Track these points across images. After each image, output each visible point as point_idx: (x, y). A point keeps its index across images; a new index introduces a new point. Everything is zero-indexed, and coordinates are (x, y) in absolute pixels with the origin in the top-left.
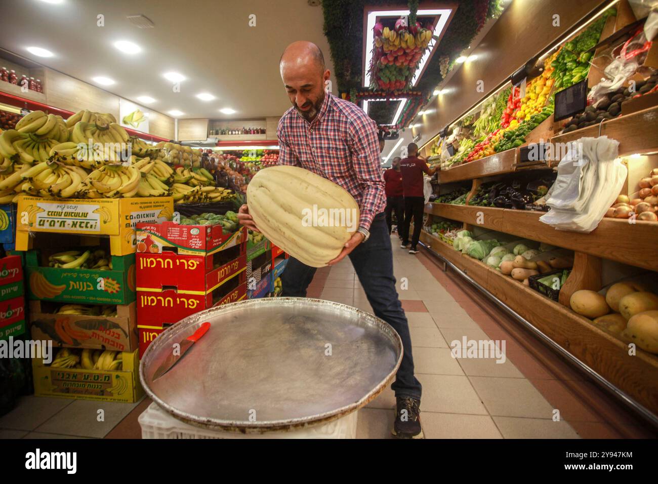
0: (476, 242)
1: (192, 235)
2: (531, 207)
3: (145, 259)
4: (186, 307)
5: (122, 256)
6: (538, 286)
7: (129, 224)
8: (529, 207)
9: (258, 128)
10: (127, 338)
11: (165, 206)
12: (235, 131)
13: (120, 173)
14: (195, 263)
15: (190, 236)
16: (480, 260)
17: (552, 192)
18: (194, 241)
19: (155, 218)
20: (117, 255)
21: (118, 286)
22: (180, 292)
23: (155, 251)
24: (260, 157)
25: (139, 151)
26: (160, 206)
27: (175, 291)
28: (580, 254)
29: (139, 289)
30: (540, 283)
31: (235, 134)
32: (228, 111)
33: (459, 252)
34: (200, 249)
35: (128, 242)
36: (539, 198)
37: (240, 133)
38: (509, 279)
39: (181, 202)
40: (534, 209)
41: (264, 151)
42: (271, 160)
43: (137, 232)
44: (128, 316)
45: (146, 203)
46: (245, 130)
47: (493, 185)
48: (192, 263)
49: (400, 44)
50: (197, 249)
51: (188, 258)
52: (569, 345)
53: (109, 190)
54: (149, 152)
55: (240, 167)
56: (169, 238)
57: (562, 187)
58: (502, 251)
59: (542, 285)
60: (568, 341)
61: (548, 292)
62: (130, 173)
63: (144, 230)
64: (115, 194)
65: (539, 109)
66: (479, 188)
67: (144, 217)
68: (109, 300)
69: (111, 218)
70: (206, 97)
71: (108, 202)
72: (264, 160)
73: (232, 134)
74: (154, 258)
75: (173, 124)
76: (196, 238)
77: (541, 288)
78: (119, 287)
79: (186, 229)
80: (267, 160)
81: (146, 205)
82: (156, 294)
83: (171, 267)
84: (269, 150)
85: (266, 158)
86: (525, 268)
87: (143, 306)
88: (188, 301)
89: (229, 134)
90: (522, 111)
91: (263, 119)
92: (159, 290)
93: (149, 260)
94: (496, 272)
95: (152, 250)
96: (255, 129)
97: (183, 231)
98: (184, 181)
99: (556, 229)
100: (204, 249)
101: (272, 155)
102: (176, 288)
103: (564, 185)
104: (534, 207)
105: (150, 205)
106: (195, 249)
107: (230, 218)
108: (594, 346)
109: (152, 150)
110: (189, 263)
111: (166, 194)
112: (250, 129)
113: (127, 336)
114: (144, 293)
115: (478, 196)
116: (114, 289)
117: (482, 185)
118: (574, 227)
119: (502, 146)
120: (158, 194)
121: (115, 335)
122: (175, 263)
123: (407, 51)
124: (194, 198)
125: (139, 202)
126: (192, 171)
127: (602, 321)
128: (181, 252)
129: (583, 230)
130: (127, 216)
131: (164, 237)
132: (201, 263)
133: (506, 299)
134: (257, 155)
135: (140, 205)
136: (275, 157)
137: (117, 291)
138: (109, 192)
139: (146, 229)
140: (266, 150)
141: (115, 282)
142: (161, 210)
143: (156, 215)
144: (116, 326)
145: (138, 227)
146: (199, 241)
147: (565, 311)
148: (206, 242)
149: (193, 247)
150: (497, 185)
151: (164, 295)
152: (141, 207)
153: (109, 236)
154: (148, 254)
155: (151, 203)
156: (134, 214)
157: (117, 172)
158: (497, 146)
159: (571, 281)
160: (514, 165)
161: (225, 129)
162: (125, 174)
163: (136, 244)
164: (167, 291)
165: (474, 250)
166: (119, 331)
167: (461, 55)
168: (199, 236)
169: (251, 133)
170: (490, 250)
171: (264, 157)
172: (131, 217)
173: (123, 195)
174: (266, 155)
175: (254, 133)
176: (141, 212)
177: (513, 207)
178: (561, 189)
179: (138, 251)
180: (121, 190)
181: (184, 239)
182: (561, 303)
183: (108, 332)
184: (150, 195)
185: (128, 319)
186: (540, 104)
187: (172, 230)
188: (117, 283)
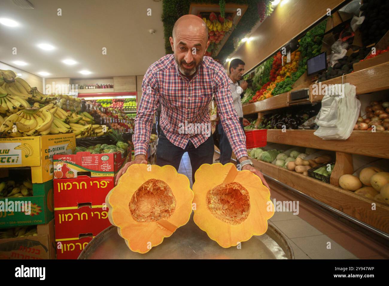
0: (266, 152)
1: (103, 161)
2: (303, 127)
3: (62, 184)
4: (99, 218)
5: (43, 183)
6: (315, 175)
7: (48, 156)
8: (301, 127)
9: (108, 84)
10: (47, 252)
11: (71, 140)
12: (91, 86)
13: (35, 115)
14: (106, 183)
15: (101, 162)
16: (270, 163)
17: (319, 117)
18: (104, 165)
19: (65, 150)
20: (38, 182)
21: (39, 208)
22: (93, 207)
23: (71, 176)
24: (109, 104)
25: (40, 99)
26: (67, 141)
27: (90, 207)
28: (340, 153)
29: (56, 209)
30: (316, 173)
31: (91, 89)
32: (86, 73)
33: (255, 159)
34: (109, 172)
35: (47, 171)
36: (305, 122)
37: (94, 87)
38: (294, 173)
39: (79, 137)
40: (305, 128)
41: (112, 100)
42: (118, 106)
43: (54, 163)
44: (48, 233)
45: (58, 139)
46: (98, 86)
47: (272, 116)
48: (103, 183)
49: (213, 28)
50: (107, 171)
51: (99, 179)
52: (343, 209)
53: (28, 130)
54: (48, 100)
55: (106, 110)
56: (83, 165)
57: (325, 114)
58: (284, 156)
59: (317, 174)
60: (341, 207)
61: (321, 178)
62: (44, 116)
63: (60, 160)
64: (34, 133)
65: (294, 69)
66: (263, 118)
67: (58, 150)
68: (30, 222)
69: (33, 153)
70: (70, 62)
71: (30, 139)
72: (112, 106)
73: (88, 88)
74: (70, 182)
75: (42, 82)
76: (106, 163)
77: (317, 177)
78: (39, 210)
79: (98, 157)
80: (115, 106)
81: (59, 140)
82: (72, 211)
83: (86, 188)
84: (116, 99)
85: (114, 105)
86: (303, 165)
87: (60, 222)
88: (101, 213)
89: (86, 89)
90: (283, 71)
91: (111, 78)
92: (76, 208)
93: (65, 185)
94: (284, 169)
95: (68, 176)
96: (105, 85)
97: (95, 159)
98: (76, 122)
99: (323, 139)
100: (113, 171)
101: (118, 102)
102: (90, 204)
103: (327, 113)
104: (304, 127)
105: (61, 140)
106: (106, 172)
107: (121, 147)
108: (360, 208)
109: (50, 99)
110: (101, 183)
111: (70, 132)
112: (101, 85)
113: (47, 250)
114: (61, 212)
115: (263, 123)
116: (35, 212)
117: (264, 116)
118: (337, 137)
119: (277, 92)
120: (66, 132)
121: (36, 252)
122: (88, 184)
123: (216, 33)
124: (88, 133)
125: (54, 138)
126: (78, 114)
127: (360, 192)
128: (93, 175)
129: (343, 138)
130: (46, 150)
131: (78, 164)
132: (110, 182)
133: (294, 186)
134: (108, 103)
135: (55, 141)
136: (121, 104)
137: (38, 213)
138: (28, 131)
139: (62, 160)
140: (114, 99)
141: (36, 206)
142: (68, 144)
143: (65, 148)
144: (37, 243)
145: (55, 158)
146: (109, 165)
147: (337, 189)
148: (114, 165)
149: (104, 170)
150: (275, 115)
151: (80, 211)
152: (55, 142)
153: (30, 167)
154: (64, 180)
155: (61, 138)
156: (51, 148)
157: (32, 115)
158: (273, 92)
159: (336, 170)
160: (288, 103)
161: (83, 85)
162: (39, 116)
163: (53, 171)
164: (83, 207)
165: (265, 157)
166: (39, 247)
167: (245, 37)
168: (108, 162)
169: (102, 88)
170: (276, 156)
171: (112, 104)
172: (49, 151)
173: (40, 133)
174: (114, 103)
175: (105, 88)
176: (56, 146)
177: (289, 128)
178: (325, 115)
179: (55, 178)
180: (39, 129)
181: (96, 164)
182: (332, 184)
183: (28, 250)
184: (60, 132)
185: (48, 235)
186: (294, 66)
187: (85, 158)
188: (38, 207)
